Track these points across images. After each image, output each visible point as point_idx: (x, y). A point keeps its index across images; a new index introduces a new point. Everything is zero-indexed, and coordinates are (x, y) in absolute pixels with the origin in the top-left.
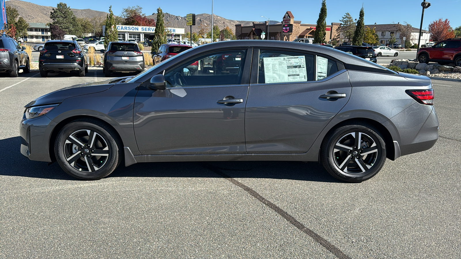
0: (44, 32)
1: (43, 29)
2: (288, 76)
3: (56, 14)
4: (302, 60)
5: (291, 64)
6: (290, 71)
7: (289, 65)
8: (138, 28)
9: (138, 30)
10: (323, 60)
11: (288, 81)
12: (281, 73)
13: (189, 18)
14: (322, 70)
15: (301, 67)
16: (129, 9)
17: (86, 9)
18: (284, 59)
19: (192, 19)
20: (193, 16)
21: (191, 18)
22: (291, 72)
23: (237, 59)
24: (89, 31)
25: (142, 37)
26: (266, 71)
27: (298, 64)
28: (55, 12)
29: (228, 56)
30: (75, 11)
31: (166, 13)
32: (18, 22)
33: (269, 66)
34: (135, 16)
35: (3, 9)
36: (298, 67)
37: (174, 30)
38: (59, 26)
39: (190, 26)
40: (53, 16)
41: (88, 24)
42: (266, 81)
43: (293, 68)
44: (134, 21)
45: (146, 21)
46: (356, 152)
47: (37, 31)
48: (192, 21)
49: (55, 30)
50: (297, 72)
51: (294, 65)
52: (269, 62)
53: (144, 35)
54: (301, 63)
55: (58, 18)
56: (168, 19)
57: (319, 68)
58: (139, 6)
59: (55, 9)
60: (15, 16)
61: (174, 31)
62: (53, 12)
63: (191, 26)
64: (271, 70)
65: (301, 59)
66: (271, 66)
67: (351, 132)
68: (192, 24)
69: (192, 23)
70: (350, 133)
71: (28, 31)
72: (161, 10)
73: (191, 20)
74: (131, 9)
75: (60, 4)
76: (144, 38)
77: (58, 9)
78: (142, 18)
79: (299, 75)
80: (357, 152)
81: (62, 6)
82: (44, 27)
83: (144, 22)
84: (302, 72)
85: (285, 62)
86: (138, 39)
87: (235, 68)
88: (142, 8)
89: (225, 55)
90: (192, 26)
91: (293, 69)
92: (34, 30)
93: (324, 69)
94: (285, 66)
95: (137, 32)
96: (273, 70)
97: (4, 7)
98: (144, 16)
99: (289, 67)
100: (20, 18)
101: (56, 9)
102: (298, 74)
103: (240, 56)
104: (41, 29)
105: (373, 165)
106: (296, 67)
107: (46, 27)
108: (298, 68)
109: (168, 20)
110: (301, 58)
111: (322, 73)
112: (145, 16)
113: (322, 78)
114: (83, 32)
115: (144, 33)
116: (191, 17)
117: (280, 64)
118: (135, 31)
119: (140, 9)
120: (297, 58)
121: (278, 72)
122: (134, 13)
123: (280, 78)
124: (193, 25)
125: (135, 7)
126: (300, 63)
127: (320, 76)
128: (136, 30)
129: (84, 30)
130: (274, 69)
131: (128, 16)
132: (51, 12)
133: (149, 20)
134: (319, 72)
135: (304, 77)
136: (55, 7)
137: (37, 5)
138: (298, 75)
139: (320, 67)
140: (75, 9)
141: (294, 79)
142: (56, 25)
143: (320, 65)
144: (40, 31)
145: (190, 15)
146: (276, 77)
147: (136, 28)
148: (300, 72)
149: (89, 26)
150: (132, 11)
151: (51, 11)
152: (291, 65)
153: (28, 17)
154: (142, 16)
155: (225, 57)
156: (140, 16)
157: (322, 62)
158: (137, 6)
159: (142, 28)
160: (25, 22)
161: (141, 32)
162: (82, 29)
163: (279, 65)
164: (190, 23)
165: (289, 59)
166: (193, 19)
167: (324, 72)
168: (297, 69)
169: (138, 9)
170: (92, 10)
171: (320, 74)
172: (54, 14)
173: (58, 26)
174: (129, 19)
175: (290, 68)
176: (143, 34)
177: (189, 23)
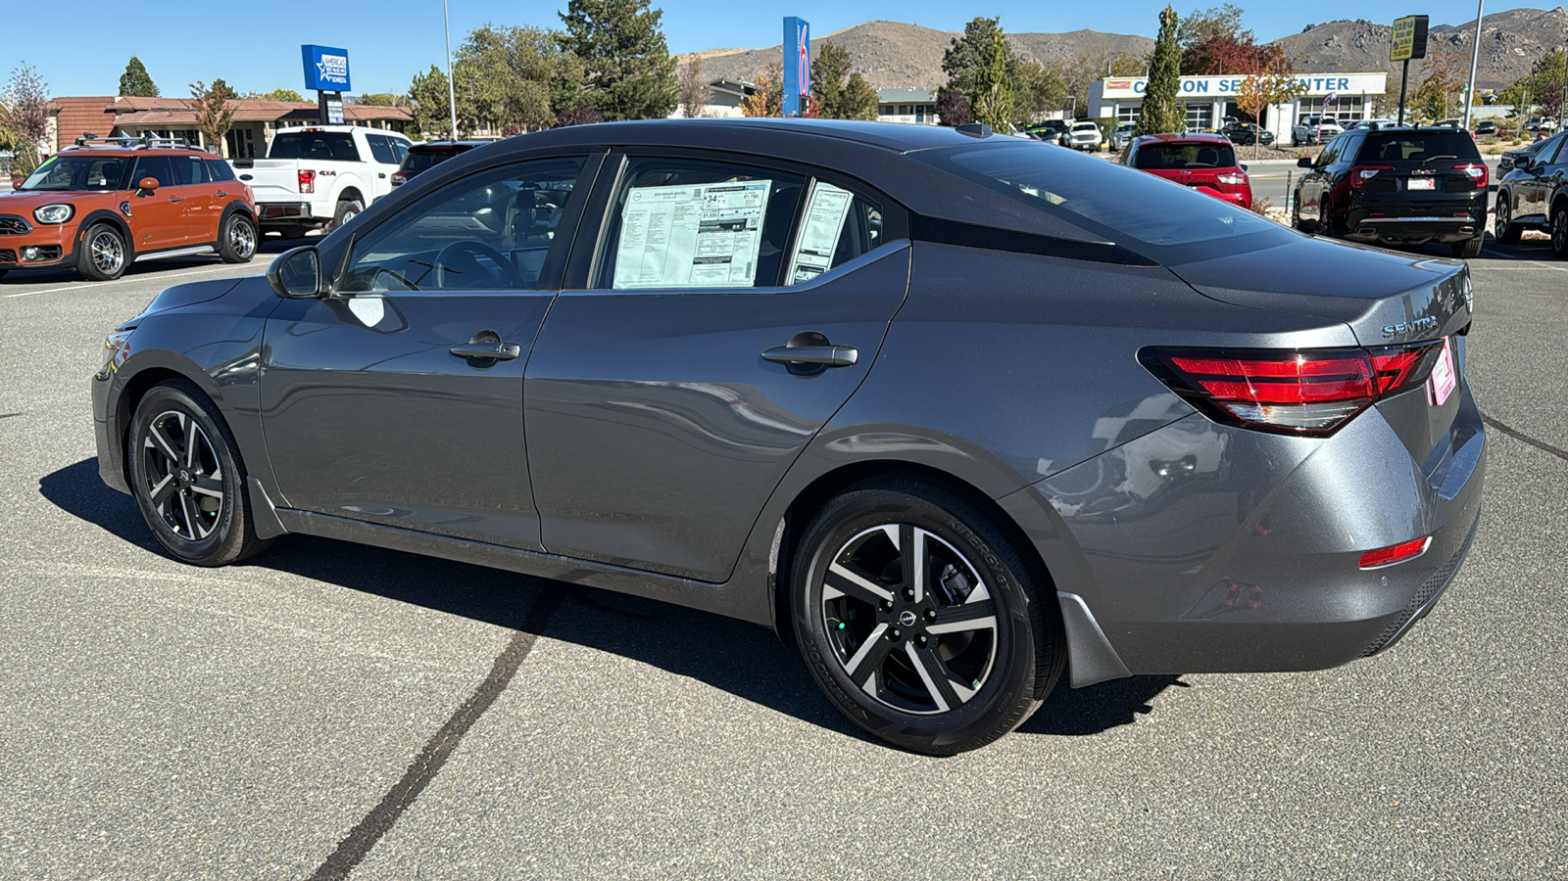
0: (925, 116)
1: (922, 107)
2: (694, 263)
3: (960, 55)
4: (756, 196)
5: (715, 216)
6: (705, 243)
7: (706, 219)
8: (1206, 82)
9: (1205, 89)
10: (834, 200)
11: (686, 282)
12: (674, 251)
13: (1402, 31)
14: (820, 242)
15: (744, 227)
16: (1197, 19)
17: (1077, 32)
18: (698, 193)
19: (1412, 36)
20: (1417, 22)
21: (1409, 34)
22: (708, 246)
23: (1414, 185)
24: (1054, 103)
25: (1219, 111)
26: (626, 240)
27: (740, 216)
28: (957, 49)
29: (1375, 172)
30: (1042, 39)
31: (1357, 22)
32: (848, 89)
33: (638, 223)
34: (1215, 40)
35: (803, 52)
36: (734, 227)
37: (1343, 82)
38: (964, 92)
39: (1403, 62)
40: (950, 61)
41: (1054, 81)
42: (616, 281)
43: (718, 230)
44: (1209, 60)
45: (1249, 58)
46: (910, 615)
47: (905, 113)
48: (1411, 44)
49: (950, 106)
50: (727, 249)
51: (725, 218)
52: (643, 207)
53: (1228, 104)
54: (751, 210)
55: (964, 68)
56: (1363, 41)
57: (810, 230)
58: (1231, 7)
59: (958, 39)
60: (841, 69)
61: (1344, 85)
62: (951, 48)
63: (1406, 62)
64: (644, 238)
65: (757, 192)
66: (645, 220)
67: (885, 523)
68: (1410, 55)
69: (1411, 49)
70: (880, 524)
71: (881, 114)
72: (1175, 14)
73: (1408, 38)
74: (1203, 18)
75: (975, 23)
76: (1224, 115)
77: (968, 37)
78: (1237, 46)
79: (730, 262)
80: (914, 617)
81: (981, 27)
82: (924, 99)
83: (1243, 60)
84: (742, 248)
85: (696, 205)
86: (1204, 120)
87: (1400, 219)
88: (1241, 11)
89: (1363, 169)
90: (1410, 62)
91: (717, 234)
92: (896, 109)
93: (826, 237)
94: (693, 222)
95: (1202, 98)
96: (650, 235)
97: (804, 47)
98: (1245, 40)
99: (705, 227)
100: (853, 76)
101: (962, 40)
102: (730, 254)
103: (1428, 172)
104: (917, 107)
105: (978, 686)
106: (726, 226)
107: (928, 100)
108: (736, 230)
109: (1362, 46)
110: (756, 188)
111: (815, 253)
112: (1250, 37)
113: (811, 275)
114: (1033, 108)
115: (1226, 98)
116: (1408, 29)
117: (680, 212)
118: (1194, 94)
119: (1237, 13)
120: (744, 188)
121: (664, 247)
122: (1213, 30)
123: (662, 272)
124: (1413, 57)
125: (1216, 9)
126: (747, 210)
127: (804, 268)
128: (1198, 90)
129: (1040, 102)
130: (655, 233)
131: (1193, 44)
132: (947, 52)
133: (1262, 52)
134: (805, 247)
135: (745, 270)
136: (961, 32)
137: (933, 33)
138: (727, 260)
139: (815, 227)
140: (1042, 34)
141: (709, 274)
142: (957, 89)
143: (818, 218)
144: (911, 113)
145: (1409, 20)
146: (650, 267)
147: (1200, 83)
148: (737, 248)
149: (1055, 86)
150: (1203, 26)
151: (947, 47)
152: (715, 219)
153: (905, 71)
154: (1240, 41)
155: (1362, 176)
156: (1231, 41)
157: (829, 208)
158: (1225, 5)
159: (1221, 83)
160: (866, 86)
161: (1216, 97)
162: (1032, 97)
163: (676, 217)
164: (1403, 50)
165: (713, 195)
166: (1415, 36)
167: (825, 251)
168: (731, 234)
169: (1230, 16)
170: (1095, 33)
171: (806, 260)
172: (955, 55)
173: (960, 93)
174: (1193, 52)
175: (709, 230)
176: (1224, 104)
177: (1399, 50)
